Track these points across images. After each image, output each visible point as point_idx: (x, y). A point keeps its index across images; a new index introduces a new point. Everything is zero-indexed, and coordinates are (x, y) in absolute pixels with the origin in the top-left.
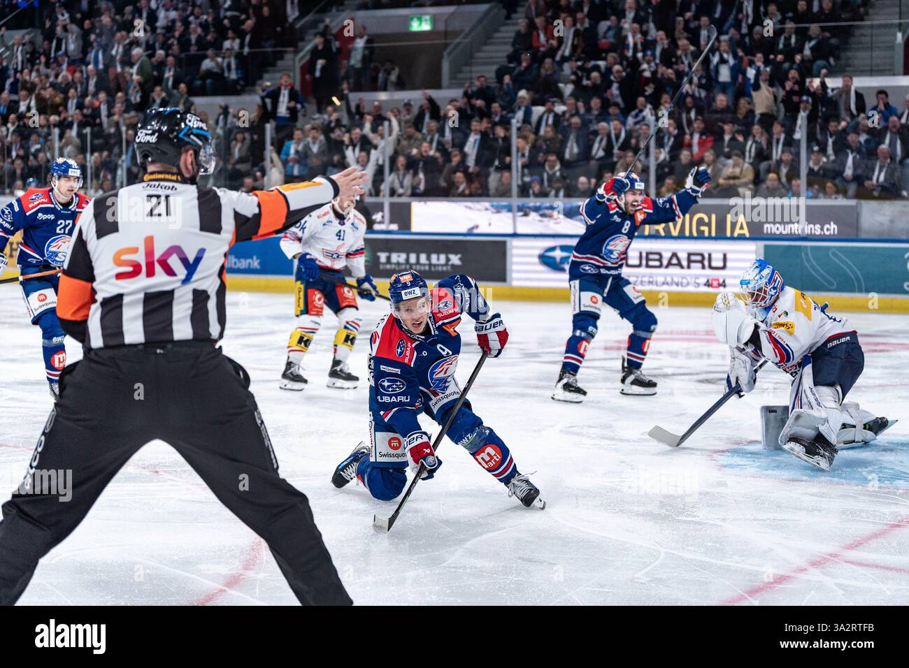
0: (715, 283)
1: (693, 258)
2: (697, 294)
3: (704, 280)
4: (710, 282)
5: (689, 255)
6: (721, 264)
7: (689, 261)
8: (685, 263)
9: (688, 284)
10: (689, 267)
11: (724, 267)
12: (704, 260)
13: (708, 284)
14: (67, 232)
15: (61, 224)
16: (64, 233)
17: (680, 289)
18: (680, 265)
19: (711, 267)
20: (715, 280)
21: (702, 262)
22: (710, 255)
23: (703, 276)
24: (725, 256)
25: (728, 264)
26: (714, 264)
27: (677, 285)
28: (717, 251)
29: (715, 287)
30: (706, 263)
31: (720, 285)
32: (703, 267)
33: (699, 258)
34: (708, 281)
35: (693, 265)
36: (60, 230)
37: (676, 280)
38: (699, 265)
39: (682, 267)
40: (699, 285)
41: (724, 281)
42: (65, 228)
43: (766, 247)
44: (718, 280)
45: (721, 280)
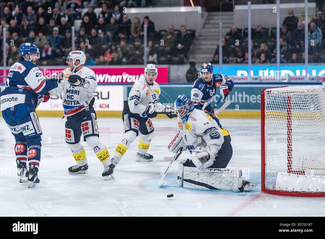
4: (101, 105)
6: (106, 97)
11: (108, 98)
12: (98, 95)
20: (104, 104)
22: (101, 93)
23: (98, 102)
24: (109, 93)
25: (111, 97)
26: (103, 97)
28: (105, 91)
29: (104, 108)
30: (100, 96)
31: (106, 107)
32: (99, 98)
33: (96, 94)
40: (96, 107)
41: (108, 105)
44: (105, 105)
45: (107, 105)
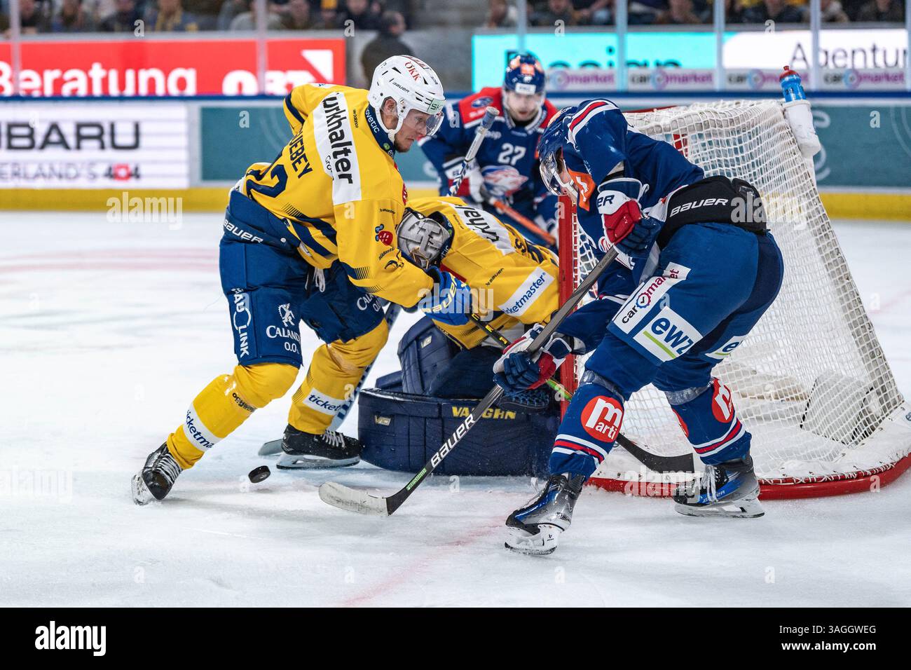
0: (122, 173)
1: (85, 131)
2: (93, 192)
3: (101, 169)
4: (114, 171)
5: (79, 126)
6: (129, 140)
7: (80, 138)
8: (71, 141)
9: (77, 176)
10: (78, 147)
11: (136, 146)
12: (103, 135)
13: (112, 174)
14: (514, 162)
15: (508, 149)
16: (509, 164)
17: (64, 184)
18: (63, 143)
19: (115, 147)
20: (122, 167)
21: (99, 137)
22: (112, 126)
23: (103, 161)
24: (137, 126)
25: (144, 141)
26: (120, 140)
27: (60, 176)
28: (124, 121)
29: (122, 179)
30: (107, 139)
31: (129, 176)
32: (102, 147)
33: (94, 131)
34: (110, 169)
35: (85, 143)
36: (505, 158)
37: (57, 168)
38: (95, 143)
39: (67, 147)
40: (94, 176)
41: (137, 169)
42: (511, 156)
43: (205, 112)
44: (126, 167)
45: (132, 168)
